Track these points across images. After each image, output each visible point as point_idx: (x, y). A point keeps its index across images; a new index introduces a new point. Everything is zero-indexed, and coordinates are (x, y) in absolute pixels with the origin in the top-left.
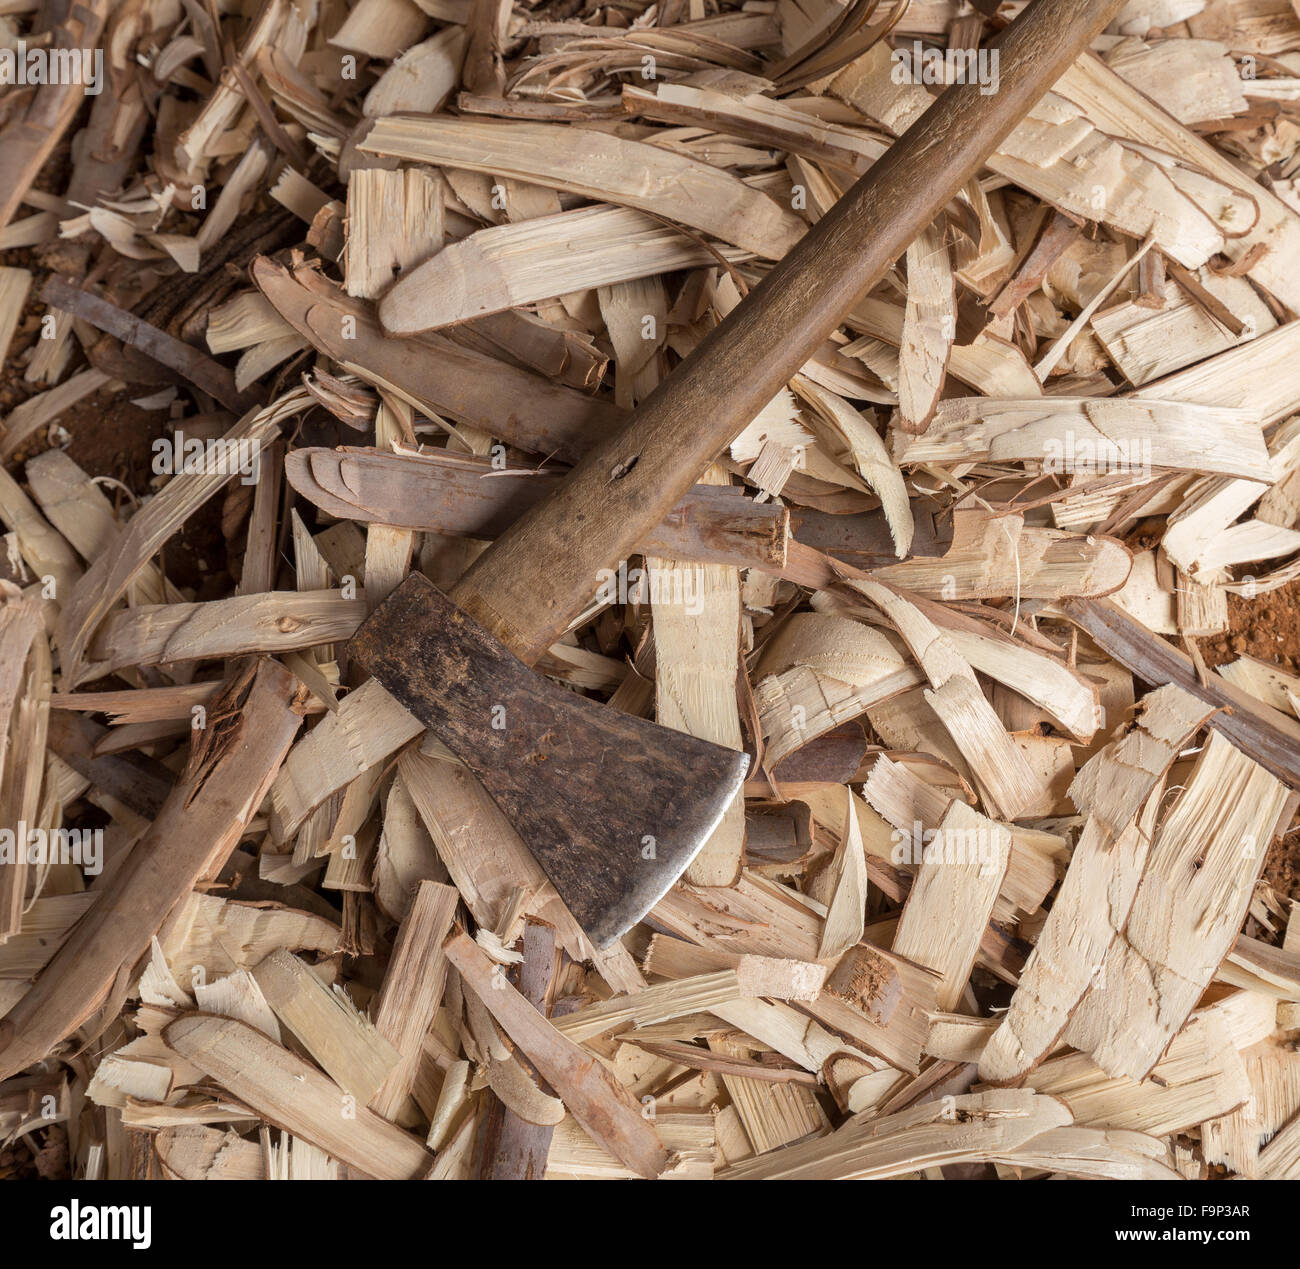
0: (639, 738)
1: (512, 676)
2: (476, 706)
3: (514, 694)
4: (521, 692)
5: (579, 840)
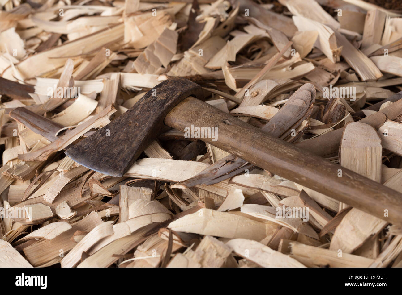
5: (101, 139)
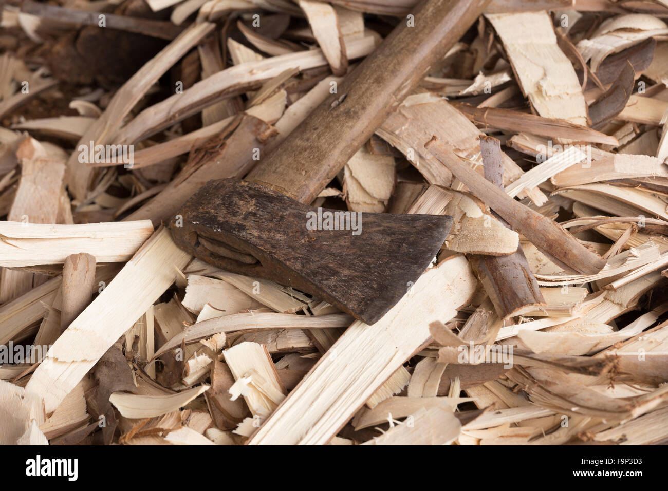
1: (285, 204)
2: (263, 220)
3: (288, 212)
5: (346, 272)
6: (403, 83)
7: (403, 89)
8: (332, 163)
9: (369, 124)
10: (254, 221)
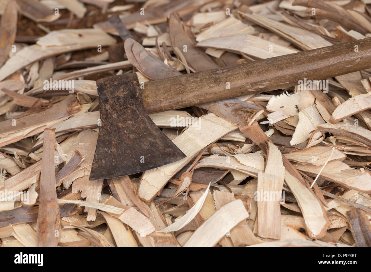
0: (157, 136)
1: (136, 102)
2: (118, 104)
3: (132, 107)
4: (135, 108)
5: (113, 150)
6: (261, 82)
7: (260, 85)
8: (184, 99)
9: (223, 91)
10: (114, 102)
